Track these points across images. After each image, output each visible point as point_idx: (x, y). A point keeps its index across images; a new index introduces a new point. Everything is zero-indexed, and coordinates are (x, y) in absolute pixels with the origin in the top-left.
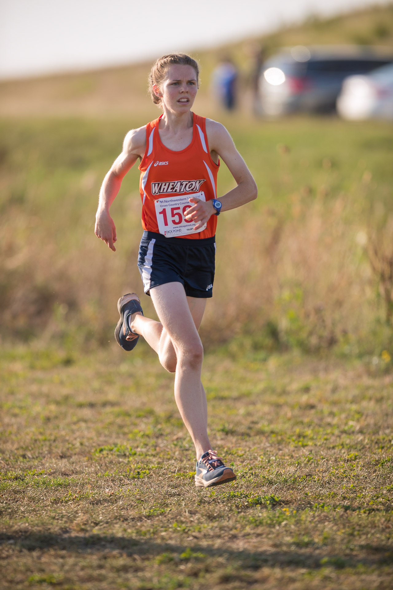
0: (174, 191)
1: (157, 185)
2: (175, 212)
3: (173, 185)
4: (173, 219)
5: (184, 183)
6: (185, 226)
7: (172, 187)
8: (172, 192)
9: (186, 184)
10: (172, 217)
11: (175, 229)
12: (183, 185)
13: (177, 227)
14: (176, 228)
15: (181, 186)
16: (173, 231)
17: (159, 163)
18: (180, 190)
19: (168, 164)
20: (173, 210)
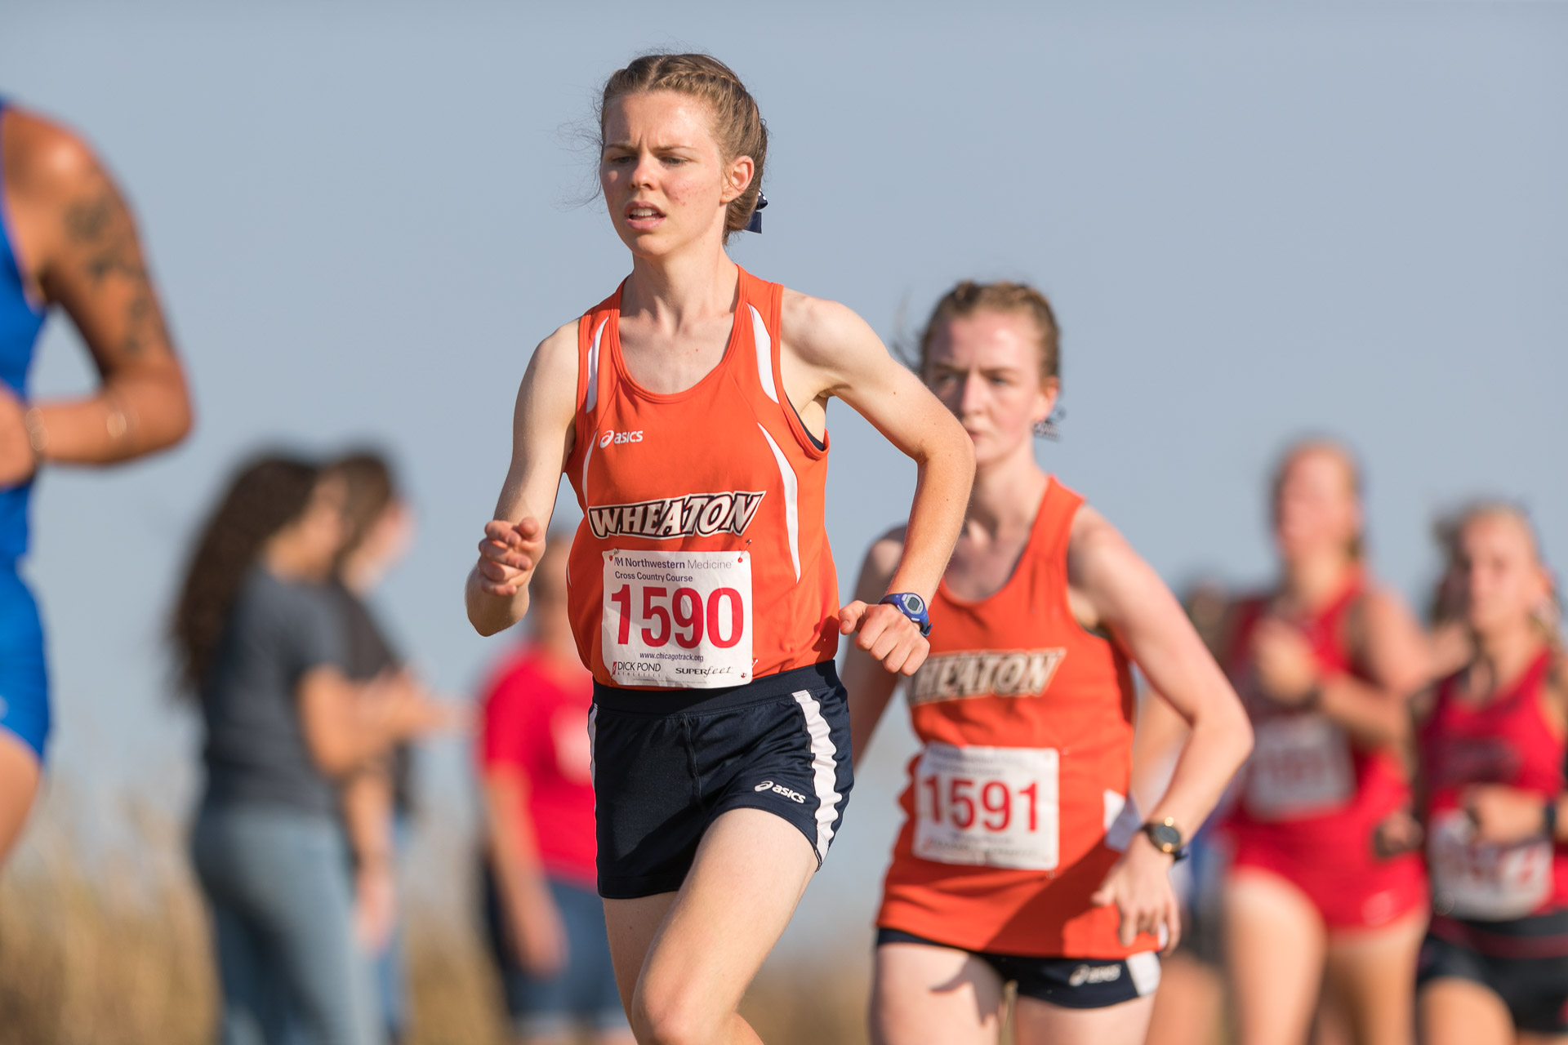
0: (661, 532)
1: (606, 513)
2: (655, 601)
3: (658, 512)
4: (648, 624)
5: (697, 504)
6: (673, 658)
7: (655, 518)
8: (655, 535)
9: (702, 509)
10: (645, 617)
11: (645, 660)
12: (690, 509)
13: (652, 656)
14: (647, 656)
15: (686, 514)
16: (635, 666)
17: (615, 436)
18: (682, 527)
19: (641, 438)
20: (649, 592)
